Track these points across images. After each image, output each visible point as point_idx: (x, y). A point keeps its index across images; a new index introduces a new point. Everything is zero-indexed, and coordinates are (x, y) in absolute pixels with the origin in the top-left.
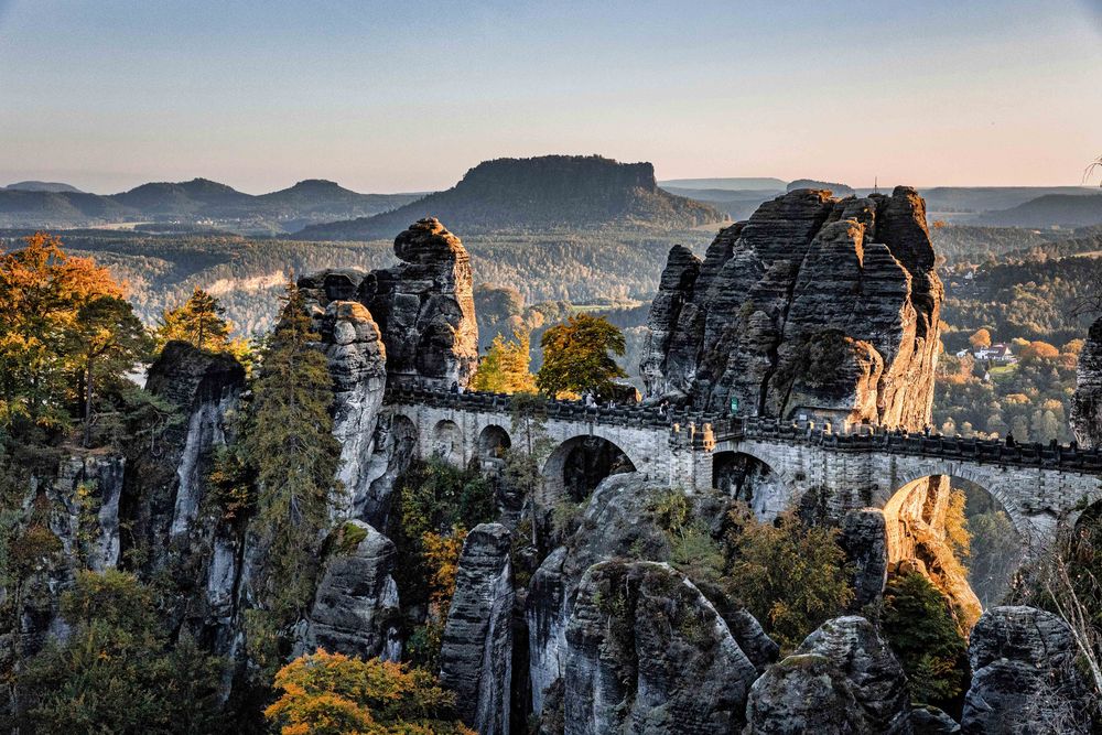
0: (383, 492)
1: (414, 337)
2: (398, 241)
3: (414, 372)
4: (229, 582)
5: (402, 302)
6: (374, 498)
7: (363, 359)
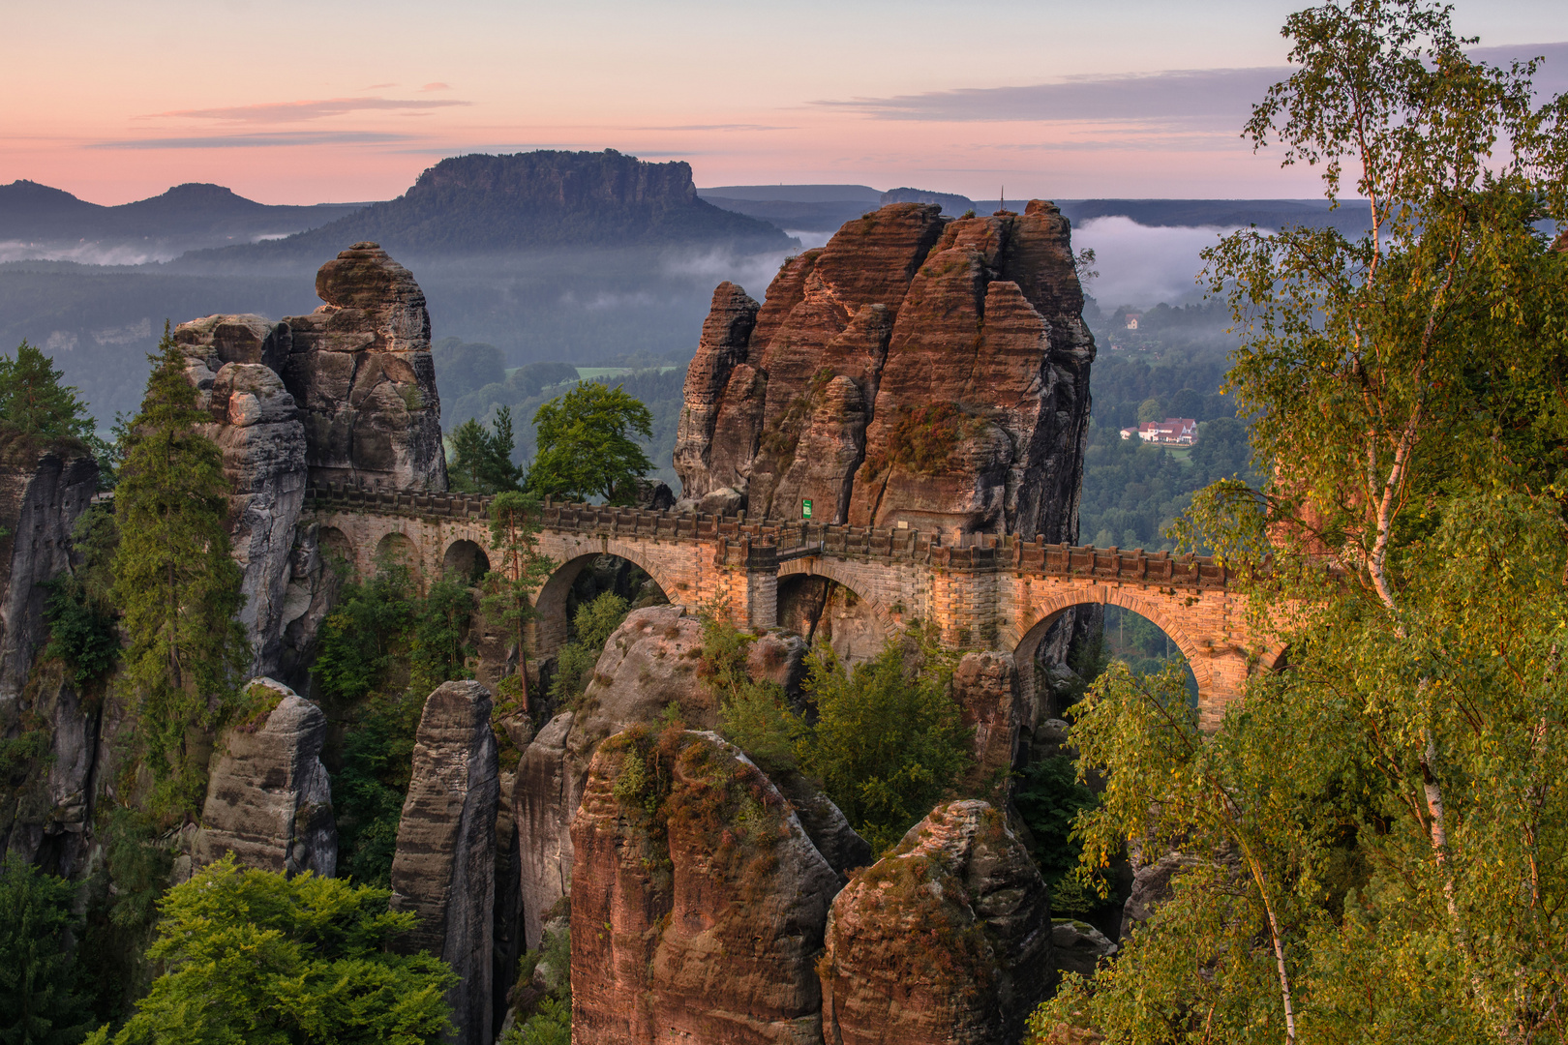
0: (305, 637)
1: (348, 414)
2: (322, 276)
3: (347, 465)
4: (80, 772)
5: (328, 364)
6: (292, 647)
7: (272, 446)
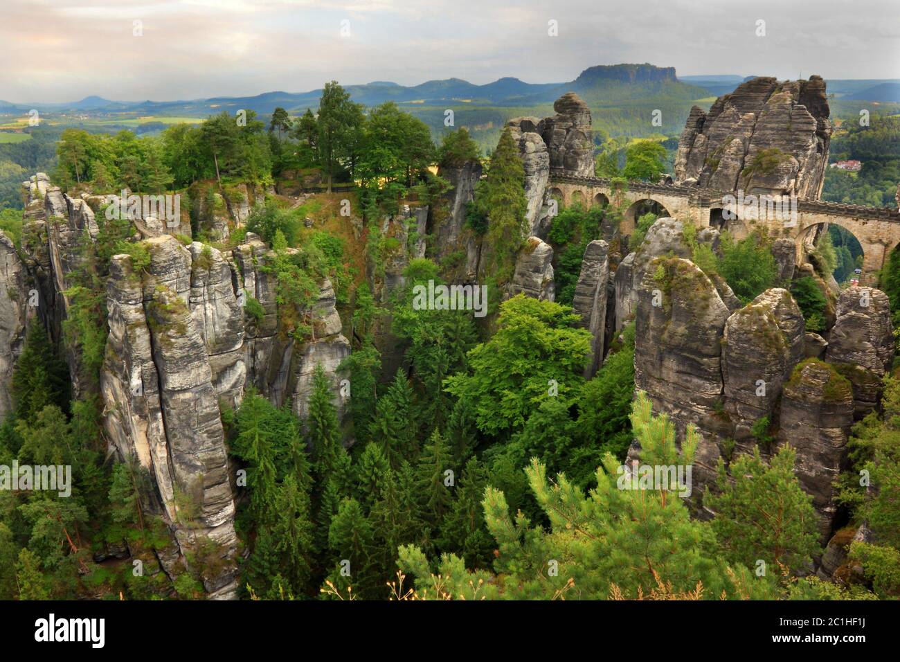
0: (547, 224)
1: (563, 150)
2: (556, 104)
3: (562, 167)
4: (475, 264)
5: (557, 133)
6: (542, 227)
7: (538, 160)
